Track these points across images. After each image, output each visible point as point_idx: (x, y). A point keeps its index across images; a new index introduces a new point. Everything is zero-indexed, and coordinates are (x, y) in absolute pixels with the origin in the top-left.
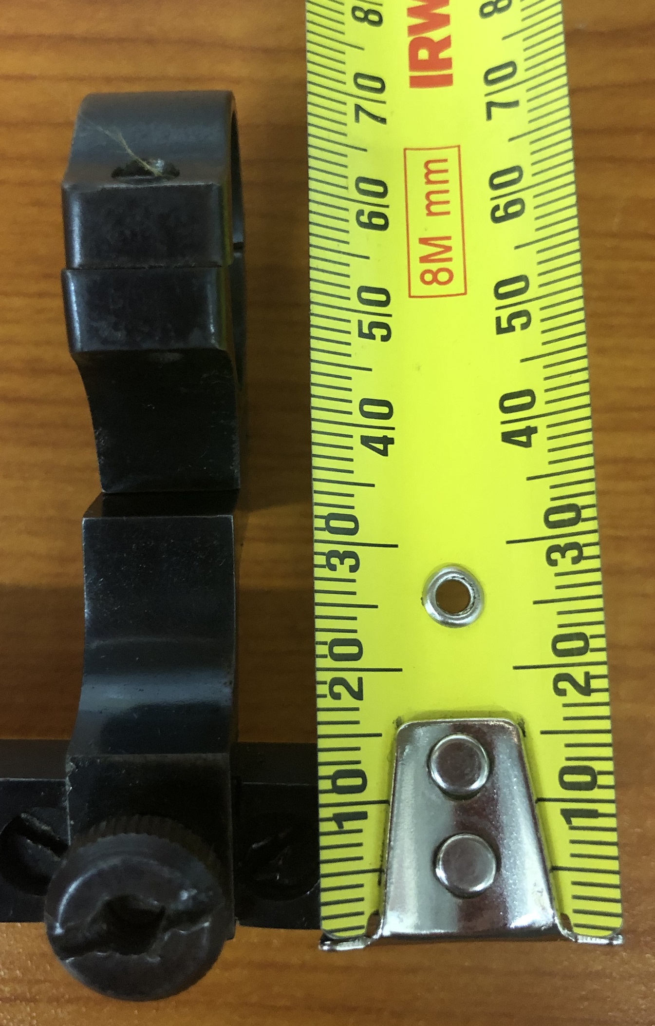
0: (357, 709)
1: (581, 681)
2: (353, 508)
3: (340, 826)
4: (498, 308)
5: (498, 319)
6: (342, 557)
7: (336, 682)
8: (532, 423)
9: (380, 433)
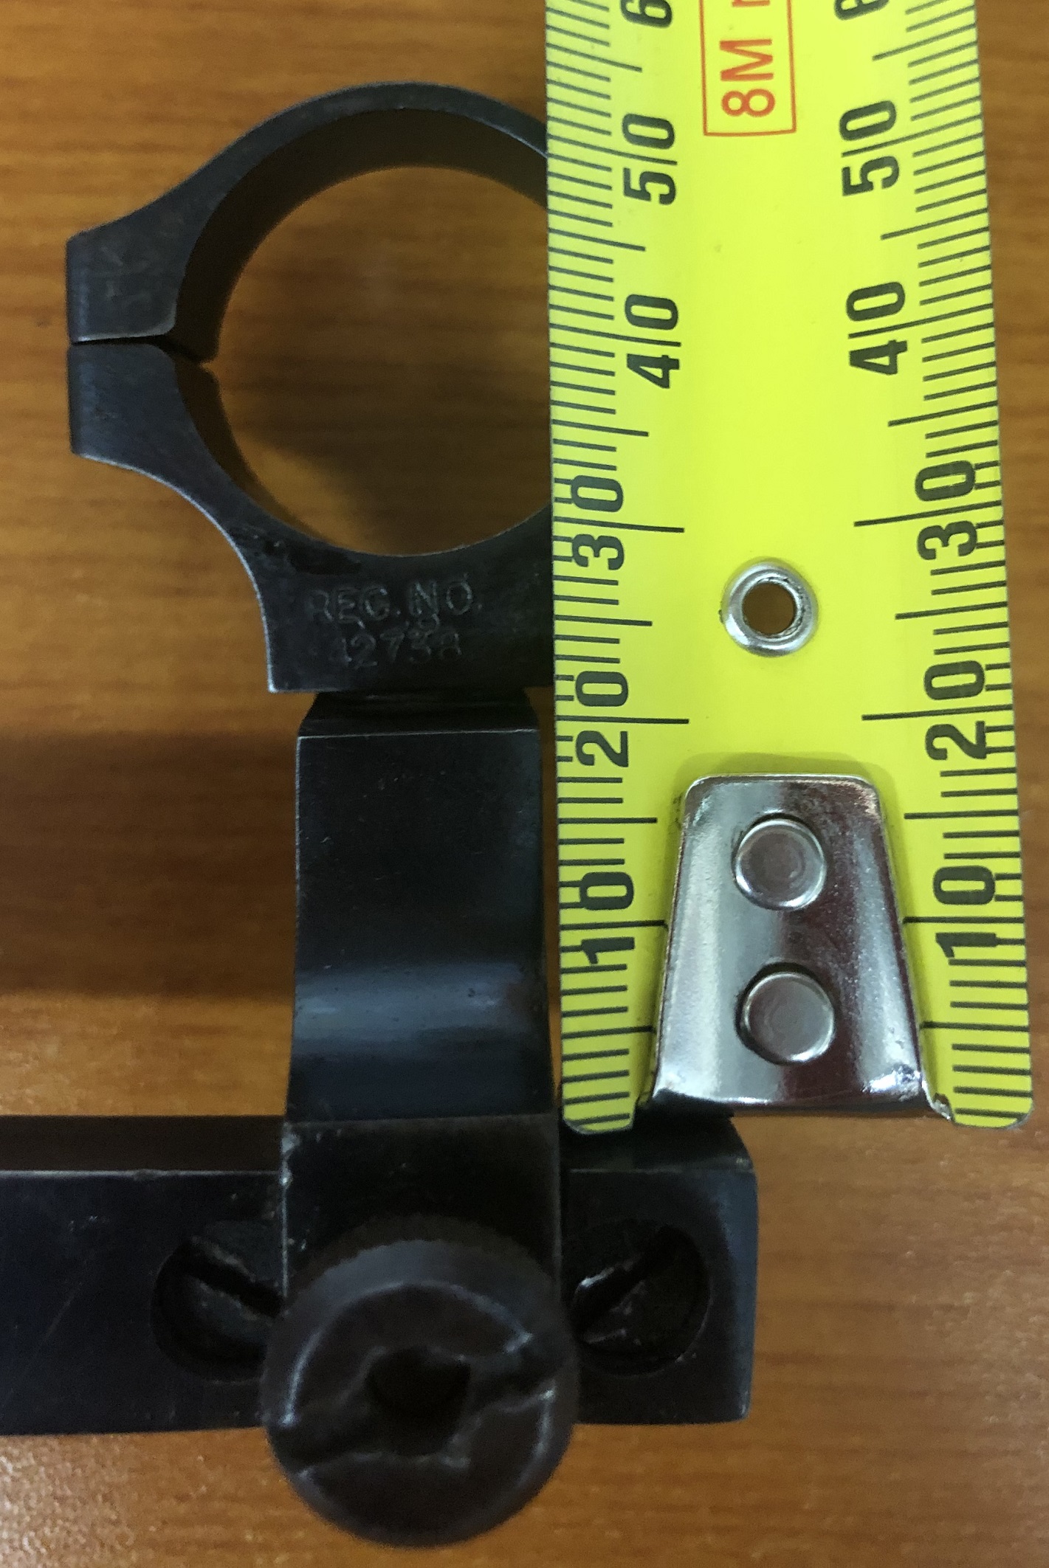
0: (619, 780)
1: (971, 737)
2: (613, 468)
3: (593, 959)
4: (846, 154)
5: (846, 172)
6: (598, 544)
7: (585, 737)
8: (898, 336)
9: (656, 351)
